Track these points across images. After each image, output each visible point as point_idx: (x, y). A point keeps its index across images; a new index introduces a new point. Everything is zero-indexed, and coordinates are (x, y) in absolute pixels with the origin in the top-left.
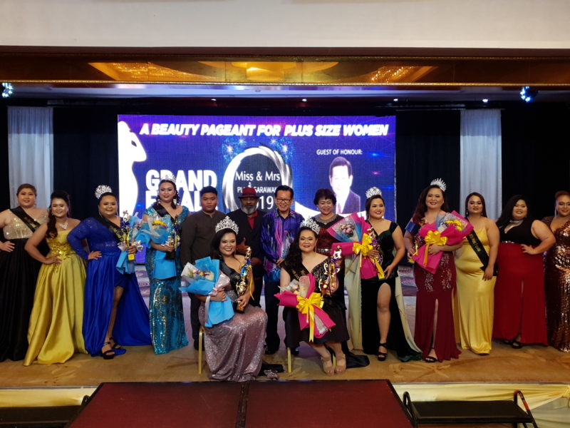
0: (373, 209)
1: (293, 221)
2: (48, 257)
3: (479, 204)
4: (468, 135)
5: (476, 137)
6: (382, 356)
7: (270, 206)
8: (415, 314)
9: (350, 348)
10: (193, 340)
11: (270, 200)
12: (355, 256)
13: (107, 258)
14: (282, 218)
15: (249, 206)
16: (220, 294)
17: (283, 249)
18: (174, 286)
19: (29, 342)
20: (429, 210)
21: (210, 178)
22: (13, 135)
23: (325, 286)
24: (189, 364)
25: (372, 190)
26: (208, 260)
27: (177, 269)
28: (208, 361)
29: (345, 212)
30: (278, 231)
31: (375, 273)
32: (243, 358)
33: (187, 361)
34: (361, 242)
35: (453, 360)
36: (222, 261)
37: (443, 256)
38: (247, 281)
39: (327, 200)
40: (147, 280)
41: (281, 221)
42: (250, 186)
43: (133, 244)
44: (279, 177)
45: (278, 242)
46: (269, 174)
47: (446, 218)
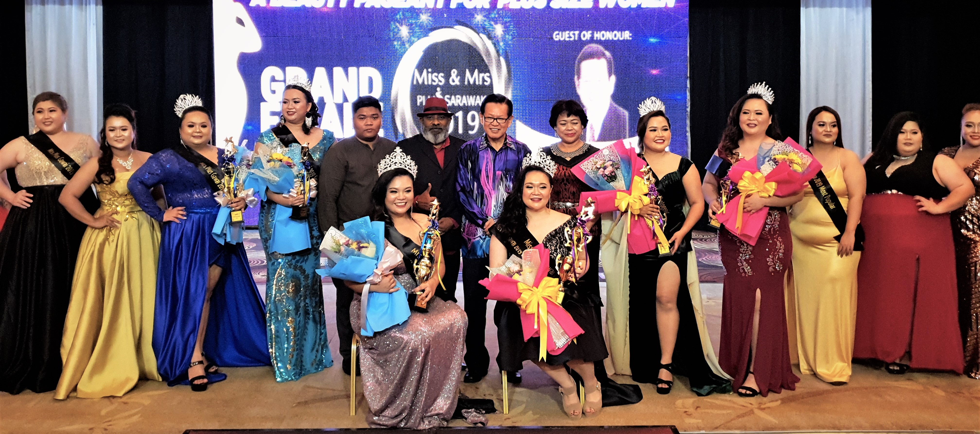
0: (650, 135)
1: (511, 156)
2: (97, 215)
3: (834, 126)
4: (814, 6)
5: (828, 10)
6: (665, 386)
7: (472, 128)
8: (720, 314)
9: (610, 372)
10: (342, 358)
11: (473, 119)
12: (618, 214)
13: (195, 217)
14: (493, 149)
15: (437, 130)
16: (387, 279)
17: (493, 203)
18: (308, 267)
19: (64, 361)
20: (746, 138)
21: (371, 80)
22: (34, 6)
23: (566, 267)
24: (334, 398)
25: (648, 102)
26: (365, 222)
27: (312, 237)
28: (366, 394)
29: (603, 138)
30: (487, 172)
31: (654, 243)
32: (424, 389)
33: (330, 393)
34: (629, 191)
35: (785, 393)
36: (389, 224)
37: (769, 214)
38: (431, 259)
39: (571, 118)
40: (262, 255)
41: (491, 155)
42: (438, 95)
43: (241, 195)
44: (488, 80)
45: (486, 192)
46: (472, 74)
47: (775, 151)
